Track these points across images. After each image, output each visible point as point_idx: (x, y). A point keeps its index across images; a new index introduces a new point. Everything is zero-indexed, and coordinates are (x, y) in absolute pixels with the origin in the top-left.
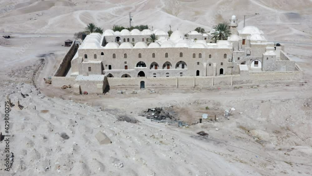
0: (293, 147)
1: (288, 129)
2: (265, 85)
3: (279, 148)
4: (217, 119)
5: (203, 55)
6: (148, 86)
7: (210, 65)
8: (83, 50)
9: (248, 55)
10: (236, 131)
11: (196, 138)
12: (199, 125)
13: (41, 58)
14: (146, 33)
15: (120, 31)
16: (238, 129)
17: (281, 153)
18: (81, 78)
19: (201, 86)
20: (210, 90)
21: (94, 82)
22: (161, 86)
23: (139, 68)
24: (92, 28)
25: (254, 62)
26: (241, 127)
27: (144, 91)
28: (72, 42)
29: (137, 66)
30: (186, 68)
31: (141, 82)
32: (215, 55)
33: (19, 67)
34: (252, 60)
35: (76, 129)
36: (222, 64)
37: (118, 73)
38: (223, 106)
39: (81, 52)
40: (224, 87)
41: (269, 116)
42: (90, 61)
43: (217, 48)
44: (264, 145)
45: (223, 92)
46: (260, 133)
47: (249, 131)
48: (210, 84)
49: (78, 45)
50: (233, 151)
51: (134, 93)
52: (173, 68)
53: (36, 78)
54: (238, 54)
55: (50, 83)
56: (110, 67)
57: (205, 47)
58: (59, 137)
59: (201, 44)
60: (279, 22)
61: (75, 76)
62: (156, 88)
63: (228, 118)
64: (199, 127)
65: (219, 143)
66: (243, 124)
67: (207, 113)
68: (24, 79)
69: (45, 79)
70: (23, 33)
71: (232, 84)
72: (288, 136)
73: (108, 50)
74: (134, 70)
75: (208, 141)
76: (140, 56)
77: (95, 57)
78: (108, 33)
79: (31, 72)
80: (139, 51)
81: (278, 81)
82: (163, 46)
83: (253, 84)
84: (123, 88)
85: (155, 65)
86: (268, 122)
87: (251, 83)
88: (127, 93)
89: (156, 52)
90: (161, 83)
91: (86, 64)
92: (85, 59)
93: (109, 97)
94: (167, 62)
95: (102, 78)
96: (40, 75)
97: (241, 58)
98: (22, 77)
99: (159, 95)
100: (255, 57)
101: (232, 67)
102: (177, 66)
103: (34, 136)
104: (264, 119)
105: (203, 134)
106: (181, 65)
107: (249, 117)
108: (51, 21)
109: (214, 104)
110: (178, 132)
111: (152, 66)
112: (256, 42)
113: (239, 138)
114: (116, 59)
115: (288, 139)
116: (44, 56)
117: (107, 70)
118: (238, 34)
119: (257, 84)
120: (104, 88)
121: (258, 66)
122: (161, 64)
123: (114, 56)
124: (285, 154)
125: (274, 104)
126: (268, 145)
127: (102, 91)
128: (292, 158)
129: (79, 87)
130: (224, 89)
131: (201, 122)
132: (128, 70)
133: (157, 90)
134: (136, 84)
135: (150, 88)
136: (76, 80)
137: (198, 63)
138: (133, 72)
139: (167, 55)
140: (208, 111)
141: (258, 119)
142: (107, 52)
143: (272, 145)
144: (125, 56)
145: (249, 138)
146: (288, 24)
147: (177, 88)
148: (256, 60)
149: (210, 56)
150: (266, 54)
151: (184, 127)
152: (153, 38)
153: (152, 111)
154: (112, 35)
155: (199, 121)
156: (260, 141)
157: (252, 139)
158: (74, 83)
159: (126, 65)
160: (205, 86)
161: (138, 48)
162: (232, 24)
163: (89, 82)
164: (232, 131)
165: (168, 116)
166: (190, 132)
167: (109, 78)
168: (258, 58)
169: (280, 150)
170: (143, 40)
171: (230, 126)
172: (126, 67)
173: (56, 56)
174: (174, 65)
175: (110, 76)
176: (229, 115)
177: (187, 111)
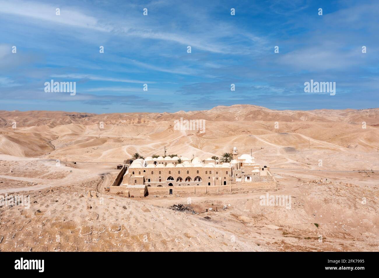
0: (264, 225)
1: (262, 216)
2: (252, 191)
3: (255, 226)
4: (218, 210)
5: (213, 172)
6: (175, 193)
7: (217, 179)
8: (132, 168)
9: (242, 173)
10: (229, 217)
11: (203, 219)
12: (206, 213)
13: (101, 176)
14: (175, 159)
15: (157, 158)
16: (231, 216)
17: (256, 228)
18: (130, 186)
19: (210, 192)
20: (216, 195)
21: (138, 189)
22: (183, 193)
23: (169, 180)
24: (137, 156)
25: (247, 177)
26: (233, 215)
27: (172, 196)
28: (122, 166)
29: (168, 180)
30: (201, 181)
31: (170, 190)
32: (220, 172)
33: (87, 181)
34: (245, 176)
35: (131, 206)
36: (225, 178)
37: (155, 184)
38: (223, 203)
39: (130, 170)
40: (226, 193)
41: (251, 209)
42: (136, 176)
43: (222, 167)
44: (246, 224)
45: (224, 195)
46: (245, 218)
47: (237, 217)
48: (217, 191)
49: (127, 167)
50: (225, 226)
51: (165, 197)
52: (192, 181)
53: (99, 188)
54: (236, 172)
55: (109, 191)
56: (149, 181)
57: (214, 166)
58: (121, 208)
59: (211, 165)
60: (279, 154)
61: (126, 186)
62: (180, 194)
63: (226, 210)
64: (206, 214)
65: (217, 222)
66: (234, 213)
67: (212, 207)
68: (91, 188)
69: (105, 188)
70: (83, 162)
71: (231, 191)
72: (261, 220)
73: (148, 169)
74: (165, 182)
75: (210, 221)
76: (170, 173)
77: (140, 173)
78: (149, 159)
79: (95, 184)
80: (169, 169)
81: (261, 189)
82: (186, 166)
83: (244, 191)
84: (158, 194)
85: (180, 179)
86: (250, 212)
87: (243, 190)
88: (160, 197)
89: (180, 170)
90: (184, 190)
91: (133, 178)
92: (133, 175)
93: (148, 199)
94: (188, 177)
95: (143, 186)
96: (102, 186)
97: (238, 174)
98: (89, 187)
99: (182, 198)
100: (247, 174)
101: (232, 180)
102: (195, 179)
103: (108, 207)
104: (248, 210)
105: (208, 218)
106: (198, 179)
107: (239, 209)
108: (104, 153)
109: (218, 202)
110: (192, 217)
111: (178, 180)
112: (248, 164)
113: (229, 220)
114: (153, 175)
115: (261, 221)
116: (103, 174)
117: (147, 182)
118: (238, 160)
119: (247, 190)
120: (145, 193)
121: (249, 180)
122: (184, 178)
123: (152, 173)
124: (258, 229)
125: (255, 201)
126: (248, 225)
127: (143, 195)
128: (262, 231)
129: (128, 192)
130: (226, 194)
131: (207, 212)
132: (161, 182)
133: (181, 195)
134: (167, 191)
135: (176, 194)
136: (127, 187)
137: (209, 178)
138: (165, 183)
139: (188, 172)
140: (213, 206)
141: (244, 210)
142: (148, 170)
143: (251, 225)
144: (160, 173)
145: (237, 220)
146: (286, 155)
147: (194, 193)
148: (248, 176)
149: (217, 173)
150: (253, 171)
151: (196, 214)
152: (180, 162)
153: (176, 206)
154: (152, 160)
155: (206, 211)
156: (243, 222)
157: (239, 221)
158: (125, 190)
159: (160, 179)
160: (213, 193)
161: (169, 167)
162: (234, 153)
163: (135, 189)
164: (227, 217)
165: (187, 209)
166: (200, 217)
167: (148, 187)
168: (249, 174)
169: (255, 227)
170: (173, 163)
171: (226, 214)
172: (160, 180)
173: (112, 175)
174: (193, 179)
175: (149, 186)
176: (226, 208)
177: (200, 206)
